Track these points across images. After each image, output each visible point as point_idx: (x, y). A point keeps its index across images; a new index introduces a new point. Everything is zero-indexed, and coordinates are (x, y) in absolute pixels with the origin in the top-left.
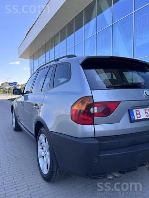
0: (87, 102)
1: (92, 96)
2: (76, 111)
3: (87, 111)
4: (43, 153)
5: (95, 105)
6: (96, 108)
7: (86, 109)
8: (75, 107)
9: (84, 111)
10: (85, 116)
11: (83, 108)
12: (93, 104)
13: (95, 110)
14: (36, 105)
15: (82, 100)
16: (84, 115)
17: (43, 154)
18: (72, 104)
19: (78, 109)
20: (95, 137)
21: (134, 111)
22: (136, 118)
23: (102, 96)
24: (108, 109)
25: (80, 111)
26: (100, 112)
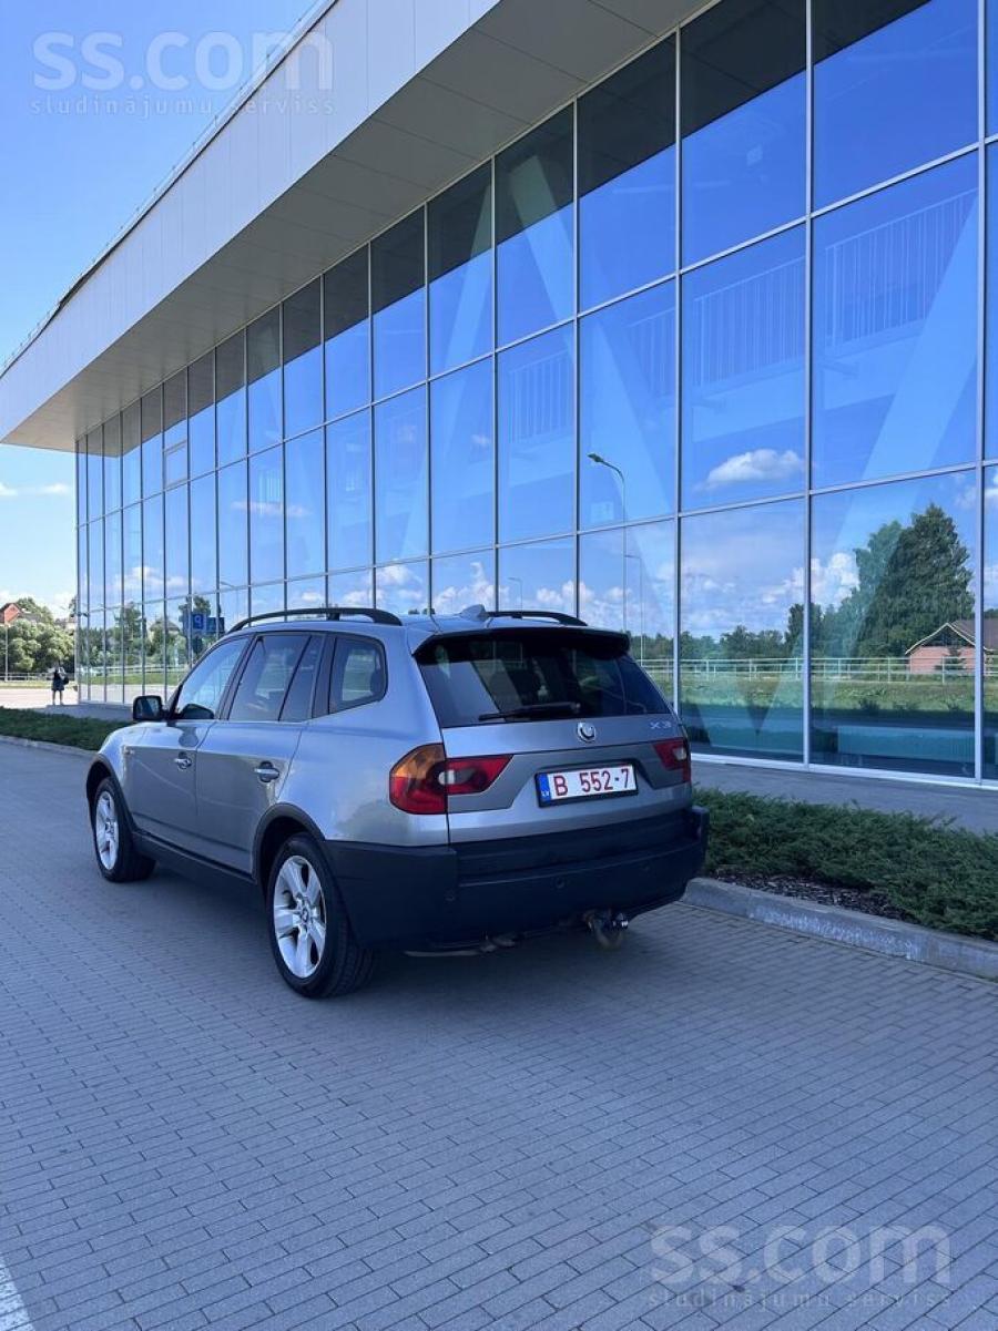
0: (431, 760)
1: (443, 744)
2: (403, 780)
3: (430, 780)
4: (296, 918)
5: (451, 765)
6: (451, 775)
7: (428, 774)
8: (401, 773)
9: (423, 781)
10: (424, 794)
11: (422, 774)
12: (444, 765)
13: (450, 777)
14: (266, 764)
15: (419, 754)
16: (421, 789)
17: (296, 921)
18: (393, 764)
19: (410, 777)
20: (449, 845)
21: (551, 777)
22: (554, 796)
23: (465, 743)
24: (480, 775)
25: (414, 780)
26: (462, 781)
